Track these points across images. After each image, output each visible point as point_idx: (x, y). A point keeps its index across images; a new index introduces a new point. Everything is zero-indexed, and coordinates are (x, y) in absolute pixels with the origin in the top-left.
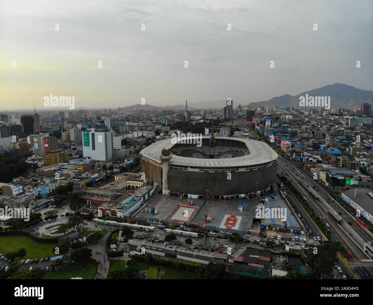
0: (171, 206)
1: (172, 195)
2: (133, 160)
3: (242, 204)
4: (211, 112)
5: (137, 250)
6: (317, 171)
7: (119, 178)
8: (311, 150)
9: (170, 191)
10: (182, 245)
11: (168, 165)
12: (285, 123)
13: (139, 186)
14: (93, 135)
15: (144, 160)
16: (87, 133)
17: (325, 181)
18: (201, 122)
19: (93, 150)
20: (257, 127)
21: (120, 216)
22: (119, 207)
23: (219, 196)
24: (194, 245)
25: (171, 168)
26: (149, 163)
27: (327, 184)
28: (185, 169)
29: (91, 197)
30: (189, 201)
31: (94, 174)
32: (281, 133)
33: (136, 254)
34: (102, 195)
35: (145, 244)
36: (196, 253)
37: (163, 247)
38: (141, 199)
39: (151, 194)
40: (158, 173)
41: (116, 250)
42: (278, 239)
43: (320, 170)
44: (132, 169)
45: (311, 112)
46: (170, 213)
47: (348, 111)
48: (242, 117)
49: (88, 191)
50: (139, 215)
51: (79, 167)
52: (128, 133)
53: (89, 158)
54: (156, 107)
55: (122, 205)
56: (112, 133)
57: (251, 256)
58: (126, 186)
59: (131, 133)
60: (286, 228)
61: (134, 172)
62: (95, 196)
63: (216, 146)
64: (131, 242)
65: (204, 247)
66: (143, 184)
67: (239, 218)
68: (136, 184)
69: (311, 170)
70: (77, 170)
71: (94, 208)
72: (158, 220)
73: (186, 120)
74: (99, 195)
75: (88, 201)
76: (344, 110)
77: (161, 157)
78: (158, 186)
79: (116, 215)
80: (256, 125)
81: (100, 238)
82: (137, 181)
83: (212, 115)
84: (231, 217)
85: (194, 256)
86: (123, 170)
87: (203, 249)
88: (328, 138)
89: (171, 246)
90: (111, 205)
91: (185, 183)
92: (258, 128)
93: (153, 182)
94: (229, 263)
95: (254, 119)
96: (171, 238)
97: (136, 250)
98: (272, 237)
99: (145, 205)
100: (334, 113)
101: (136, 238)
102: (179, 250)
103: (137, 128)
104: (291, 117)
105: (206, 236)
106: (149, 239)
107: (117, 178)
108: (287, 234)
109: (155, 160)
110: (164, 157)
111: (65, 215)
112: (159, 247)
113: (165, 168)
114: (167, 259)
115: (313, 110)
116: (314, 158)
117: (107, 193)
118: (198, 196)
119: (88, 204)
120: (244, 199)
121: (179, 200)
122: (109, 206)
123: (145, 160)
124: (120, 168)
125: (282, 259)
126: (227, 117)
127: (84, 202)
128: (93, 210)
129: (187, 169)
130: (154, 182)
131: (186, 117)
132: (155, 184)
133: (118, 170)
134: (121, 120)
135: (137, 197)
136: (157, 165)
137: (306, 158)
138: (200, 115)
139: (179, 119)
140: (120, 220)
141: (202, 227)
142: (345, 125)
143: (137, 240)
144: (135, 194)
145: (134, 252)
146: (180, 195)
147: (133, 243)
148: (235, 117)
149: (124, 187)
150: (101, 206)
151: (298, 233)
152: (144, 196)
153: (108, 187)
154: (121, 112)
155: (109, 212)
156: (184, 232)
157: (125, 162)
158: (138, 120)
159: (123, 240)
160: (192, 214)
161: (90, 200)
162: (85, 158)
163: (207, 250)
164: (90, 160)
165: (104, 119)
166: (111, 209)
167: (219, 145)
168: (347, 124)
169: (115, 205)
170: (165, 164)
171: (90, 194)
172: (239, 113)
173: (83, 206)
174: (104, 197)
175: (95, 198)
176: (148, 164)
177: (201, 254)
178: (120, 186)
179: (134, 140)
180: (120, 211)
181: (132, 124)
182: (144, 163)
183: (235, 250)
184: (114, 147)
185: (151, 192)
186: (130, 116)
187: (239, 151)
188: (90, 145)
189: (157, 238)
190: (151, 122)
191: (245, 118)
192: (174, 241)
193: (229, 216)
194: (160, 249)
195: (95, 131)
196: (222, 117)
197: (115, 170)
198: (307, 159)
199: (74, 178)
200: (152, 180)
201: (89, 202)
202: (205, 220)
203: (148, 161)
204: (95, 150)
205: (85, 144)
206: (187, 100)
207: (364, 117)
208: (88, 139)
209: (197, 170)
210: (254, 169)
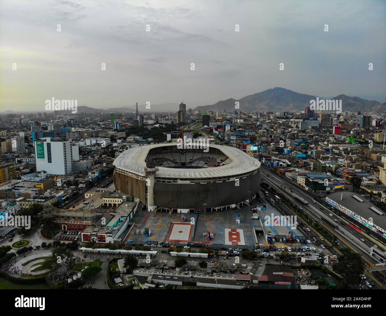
0: (162, 224)
1: (159, 211)
2: (99, 173)
3: (239, 215)
4: (164, 116)
5: (148, 282)
6: (294, 175)
7: (90, 195)
8: (277, 154)
9: (156, 207)
10: (197, 269)
11: (154, 178)
12: (240, 127)
13: (117, 203)
14: (49, 145)
15: (120, 174)
16: (41, 143)
17: (304, 185)
18: (156, 127)
19: (48, 162)
20: (214, 131)
21: (110, 242)
22: (108, 231)
23: (211, 209)
24: (210, 268)
25: (157, 181)
26: (128, 176)
27: (307, 189)
28: (174, 182)
29: (67, 221)
30: (183, 217)
31: (59, 192)
32: (240, 138)
33: (149, 287)
34: (80, 218)
35: (154, 273)
36: (215, 277)
37: (177, 275)
38: (127, 219)
39: (135, 213)
40: (141, 188)
41: (123, 285)
42: (289, 250)
43: (297, 174)
44: (99, 183)
45: (259, 116)
46: (166, 232)
47: (292, 114)
48: (195, 121)
49: (61, 214)
50: (130, 238)
51: (38, 185)
52: (79, 140)
53: (45, 172)
54: (97, 110)
55: (110, 229)
56: (71, 142)
57: (274, 273)
58: (102, 204)
59: (83, 140)
60: (292, 238)
61: (104, 187)
62: (70, 219)
63: (186, 153)
64: (137, 272)
65: (222, 269)
66: (122, 201)
67: (241, 231)
68: (113, 202)
69: (286, 174)
70: (37, 187)
71: (70, 234)
72: (157, 243)
73: (139, 125)
74: (76, 218)
75: (63, 226)
76: (288, 113)
77: (145, 169)
78: (141, 202)
79: (105, 241)
80: (214, 129)
81: (98, 272)
82: (114, 198)
83: (164, 118)
84: (232, 231)
85: (216, 281)
86: (90, 185)
87: (222, 271)
88: (289, 142)
89: (186, 272)
90: (96, 229)
91: (174, 197)
92: (217, 132)
93: (133, 198)
94: (254, 284)
95: (211, 123)
96: (181, 262)
97: (147, 282)
98: (283, 250)
99: (133, 226)
100: (279, 116)
101: (143, 267)
102: (196, 276)
103: (86, 134)
104: (242, 121)
105: (216, 255)
106: (157, 267)
107: (87, 195)
108: (294, 244)
109: (137, 173)
110: (149, 170)
112: (174, 275)
113: (149, 182)
114: (185, 288)
115: (260, 113)
116: (284, 163)
117: (86, 215)
118: (189, 210)
119: (63, 229)
120: (236, 209)
121: (169, 216)
122: (94, 231)
123: (120, 172)
124: (86, 182)
125: (304, 272)
126: (181, 121)
127: (58, 227)
128: (74, 236)
129: (176, 182)
130: (135, 198)
131: (139, 121)
132: (137, 200)
133: (84, 186)
134: (63, 125)
135: (122, 217)
136: (139, 179)
137: (276, 162)
138: (151, 119)
139: (131, 124)
140: (109, 246)
141: (208, 245)
142: (296, 128)
143: (143, 269)
144: (118, 213)
145: (146, 284)
146: (168, 211)
147: (139, 273)
148: (189, 121)
149: (100, 206)
150: (85, 231)
151: (305, 243)
152: (129, 215)
153: (83, 207)
154: (58, 116)
155: (95, 238)
156: (192, 254)
157: (89, 175)
158: (82, 125)
159: (125, 271)
160: (190, 232)
161: (66, 224)
162: (39, 172)
163: (226, 272)
164: (46, 174)
165: (47, 125)
166: (98, 234)
167: (190, 152)
168: (297, 127)
169: (102, 229)
170: (151, 177)
171: (63, 218)
172: (191, 117)
173: (58, 233)
174: (83, 220)
175: (72, 222)
176: (126, 177)
177: (221, 278)
178: (97, 204)
179: (87, 149)
180: (110, 236)
181: (80, 130)
182: (119, 177)
183: (255, 269)
184: (73, 158)
185: (135, 210)
186: (72, 121)
187: (211, 157)
188: (45, 157)
189: (165, 265)
190: (100, 127)
191: (201, 122)
192: (186, 265)
193: (230, 230)
194: (175, 278)
195: (52, 140)
196: (176, 121)
197: (80, 186)
198: (278, 164)
199: (34, 198)
200: (132, 195)
201: (64, 227)
202: (208, 238)
203: (125, 174)
204: (51, 163)
205: (39, 156)
206: (137, 103)
207: (312, 120)
208: (43, 150)
209: (188, 182)
210: (243, 178)
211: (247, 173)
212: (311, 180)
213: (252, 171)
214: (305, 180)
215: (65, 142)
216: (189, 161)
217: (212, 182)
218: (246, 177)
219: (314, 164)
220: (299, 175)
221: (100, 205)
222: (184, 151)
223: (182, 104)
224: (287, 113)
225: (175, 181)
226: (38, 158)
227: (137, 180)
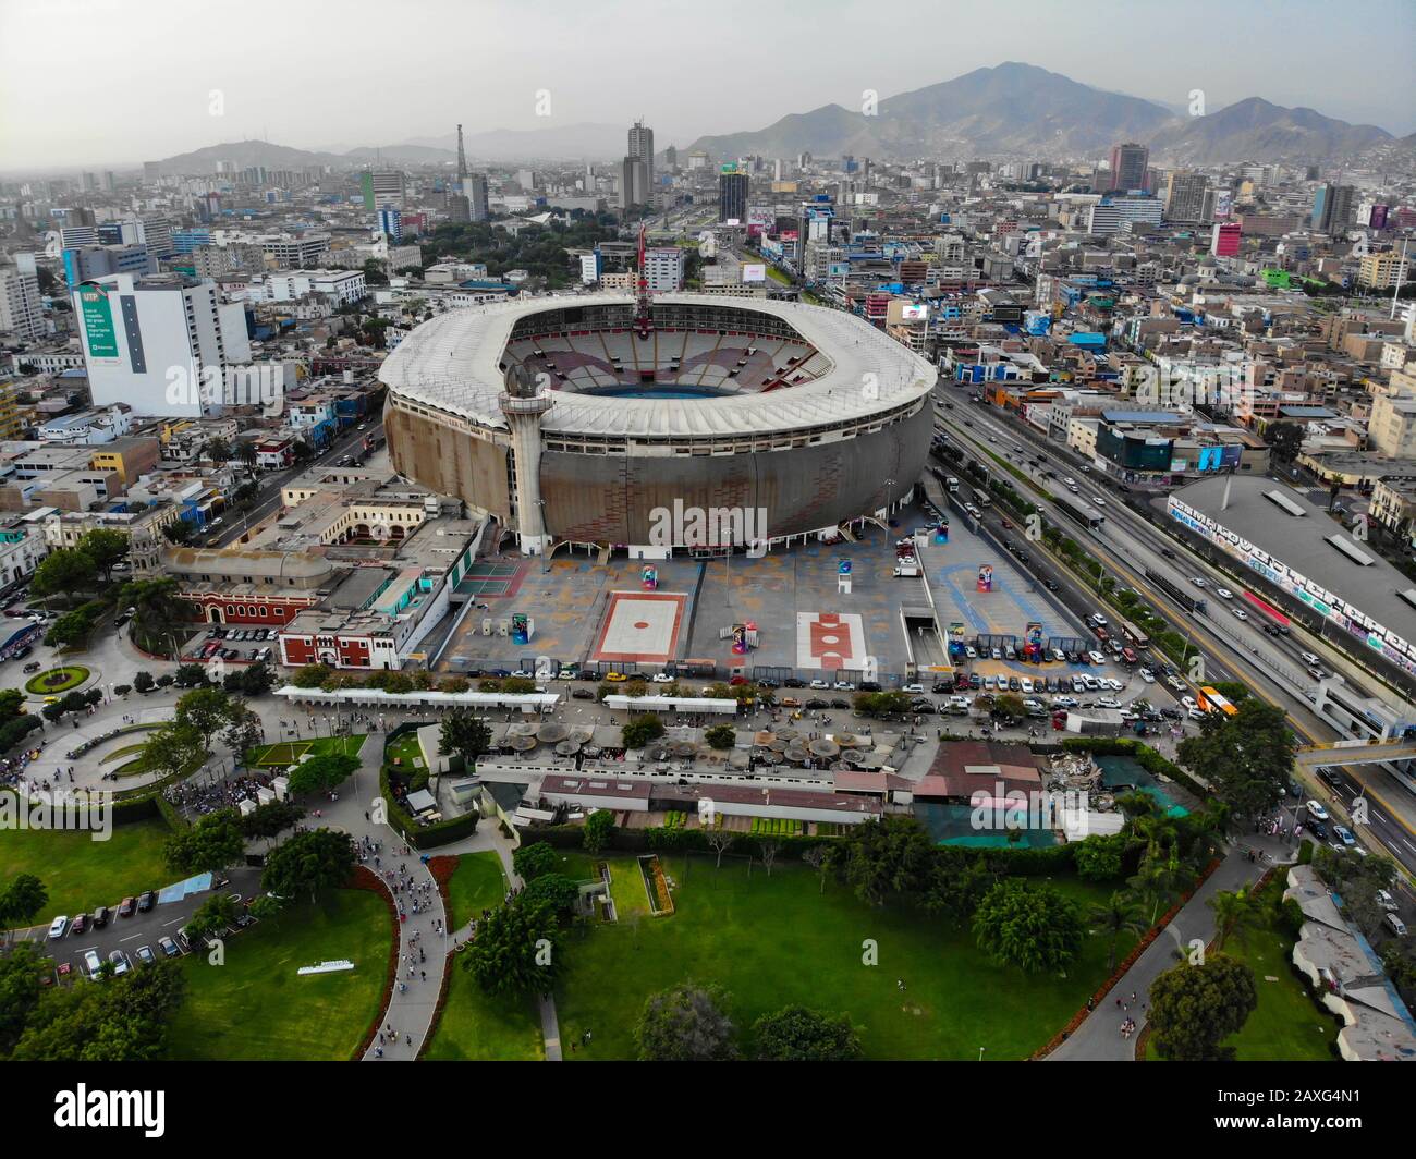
0: (576, 598)
1: (560, 552)
2: (329, 409)
3: (849, 566)
4: (567, 179)
5: (529, 803)
6: (1057, 416)
7: (302, 495)
8: (1001, 335)
9: (550, 538)
10: (699, 754)
11: (537, 435)
12: (865, 225)
13: (405, 524)
14: (129, 305)
15: (407, 415)
16: (100, 296)
17: (1092, 452)
18: (540, 226)
19: (135, 371)
20: (766, 243)
21: (386, 664)
22: (376, 627)
24: (745, 750)
25: (550, 446)
26: (437, 426)
27: (1101, 464)
28: (614, 450)
29: (222, 590)
30: (648, 573)
31: (184, 486)
32: (862, 268)
33: (533, 821)
34: (269, 581)
35: (553, 773)
36: (764, 780)
37: (629, 775)
38: (445, 582)
39: (473, 558)
40: (492, 470)
41: (438, 815)
42: (1025, 688)
43: (1068, 410)
44: (331, 448)
45: (937, 179)
46: (588, 627)
47: (1062, 172)
48: (689, 199)
49: (198, 568)
50: (458, 647)
51: (103, 458)
52: (246, 280)
53: (125, 409)
54: (306, 154)
55: (384, 619)
56: (211, 292)
57: (970, 769)
58: (349, 529)
59: (260, 280)
60: (1038, 645)
61: (352, 464)
62: (236, 585)
63: (660, 334)
64: (487, 769)
65: (788, 754)
66: (423, 515)
67: (854, 622)
68: (391, 518)
69: (1028, 412)
70: (99, 468)
71: (238, 637)
72: (559, 664)
73: (473, 218)
74: (255, 580)
75: (208, 609)
76: (1046, 169)
77: (503, 402)
78: (493, 520)
79: (366, 662)
80: (764, 236)
82: (393, 504)
83: (569, 189)
84: (824, 618)
85: (765, 796)
86: (301, 456)
87: (785, 761)
88: (1044, 284)
89: (663, 766)
90: (334, 621)
91: (616, 505)
92: (775, 247)
93: (464, 506)
94: (896, 804)
95: (751, 210)
96: (643, 731)
97: (523, 802)
98: (1001, 686)
99: (469, 605)
100: (1014, 181)
101: (509, 751)
102: (696, 778)
103: (269, 256)
104: (873, 199)
105: (766, 705)
106: (559, 749)
107: (291, 495)
108: (1043, 666)
109: (470, 415)
110: (517, 403)
111: (133, 685)
112: (621, 777)
113: (526, 448)
114: (659, 822)
115: (941, 168)
116: (1023, 366)
117: (292, 571)
118: (667, 548)
119: (210, 620)
120: (838, 543)
121: (596, 571)
122: (325, 625)
123: (409, 411)
124: (282, 446)
125: (1074, 765)
126: (637, 200)
127: (189, 615)
128: (255, 645)
129: (622, 450)
130: (471, 506)
131: (471, 200)
132: (479, 514)
133: (278, 458)
134: (179, 219)
135: (427, 575)
136: (483, 436)
137: (994, 365)
138: (519, 191)
139: (441, 211)
140: (382, 679)
141: (737, 671)
142: (1074, 229)
143: (510, 759)
144: (409, 561)
145: (521, 811)
146: (595, 552)
147: (493, 773)
148: (667, 201)
149: (342, 534)
150: (290, 629)
151: (1082, 661)
152: (453, 568)
153: (279, 540)
154: (160, 183)
155: (332, 651)
156: (681, 703)
157: (293, 419)
158: (254, 218)
159: (446, 767)
160: (676, 624)
161: (221, 603)
162: (103, 410)
163: (801, 765)
164: (128, 415)
165: (119, 223)
166: (339, 638)
167: (672, 331)
168: (1079, 224)
169: (353, 621)
170: (524, 429)
171: (209, 579)
172: (676, 182)
173: (192, 635)
174: (281, 588)
175: (240, 594)
176: (430, 430)
177: (783, 783)
178: (332, 526)
179: (280, 314)
180: (384, 645)
181: (246, 239)
182: (406, 426)
183: (904, 754)
184: (227, 352)
185: (474, 548)
186: (213, 202)
187: (752, 350)
188: (119, 351)
189: (589, 741)
190: (321, 227)
191: (713, 203)
192: (660, 742)
193: (815, 617)
194: (623, 787)
195: (138, 286)
196: (616, 201)
197: (263, 458)
198: (1000, 371)
199: (94, 508)
200: (459, 495)
201: (215, 614)
202: (739, 645)
203: (429, 418)
204: (145, 371)
205: (95, 347)
206: (460, 126)
207: (1135, 197)
208: (109, 323)
209: (665, 451)
210: (870, 431)
211: (887, 413)
212: (1119, 434)
213: (905, 406)
214: (1095, 433)
215: (188, 292)
216: (668, 366)
217: (753, 450)
218: (879, 429)
220: (1075, 414)
221: (343, 529)
222: (649, 328)
223: (638, 126)
224: (1042, 166)
225: (618, 446)
226: (94, 353)
227: (474, 441)
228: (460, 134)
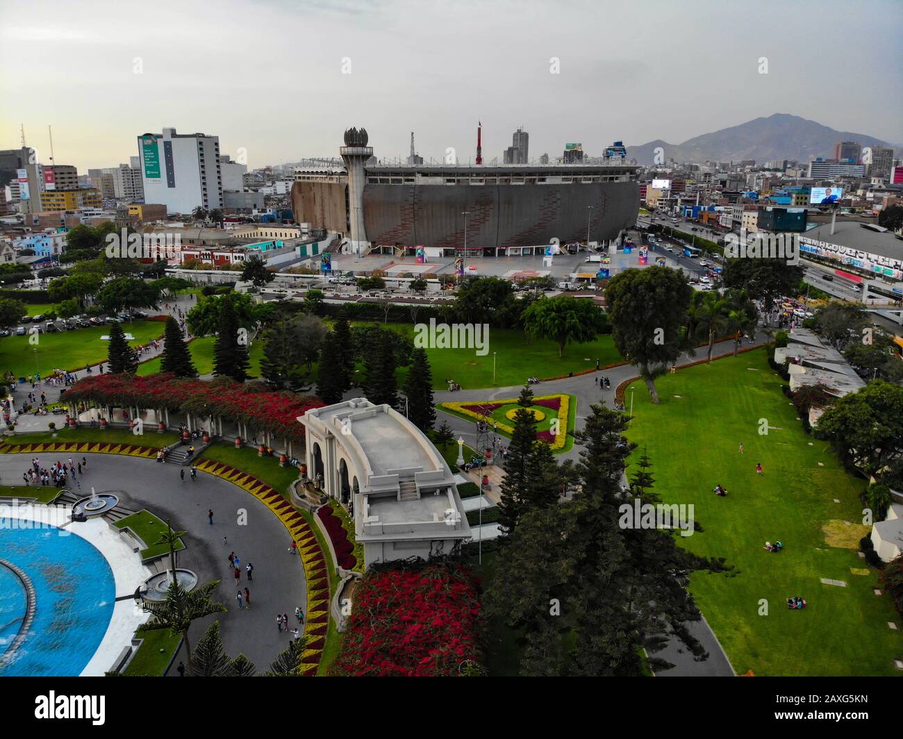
0: (372, 264)
1: (375, 251)
2: (275, 211)
6: (736, 214)
9: (370, 244)
11: (362, 173)
14: (168, 147)
15: (300, 184)
16: (153, 141)
17: (755, 229)
19: (169, 187)
23: (494, 249)
25: (371, 181)
28: (408, 180)
34: (192, 242)
38: (295, 251)
39: (320, 251)
40: (338, 204)
51: (132, 208)
52: (263, 185)
59: (270, 184)
64: (267, 291)
66: (299, 234)
68: (281, 236)
69: (720, 219)
77: (343, 153)
78: (339, 236)
82: (283, 228)
84: (525, 272)
91: (408, 217)
93: (325, 231)
109: (329, 169)
110: (351, 151)
113: (356, 182)
118: (441, 250)
121: (393, 258)
122: (208, 249)
123: (301, 180)
124: (239, 220)
129: (412, 180)
130: (329, 231)
132: (332, 233)
135: (282, 241)
136: (334, 181)
146: (395, 251)
152: (302, 246)
166: (215, 254)
170: (354, 168)
174: (198, 246)
176: (311, 188)
184: (224, 186)
185: (322, 246)
188: (161, 174)
195: (174, 136)
200: (323, 225)
203: (311, 182)
204: (174, 187)
205: (148, 173)
206: (413, 133)
208: (156, 158)
209: (439, 180)
214: (757, 215)
215: (201, 139)
217: (497, 182)
218: (591, 182)
219: (798, 198)
220: (747, 209)
223: (519, 131)
225: (410, 178)
226: (148, 176)
227: (330, 185)
228: (413, 138)
